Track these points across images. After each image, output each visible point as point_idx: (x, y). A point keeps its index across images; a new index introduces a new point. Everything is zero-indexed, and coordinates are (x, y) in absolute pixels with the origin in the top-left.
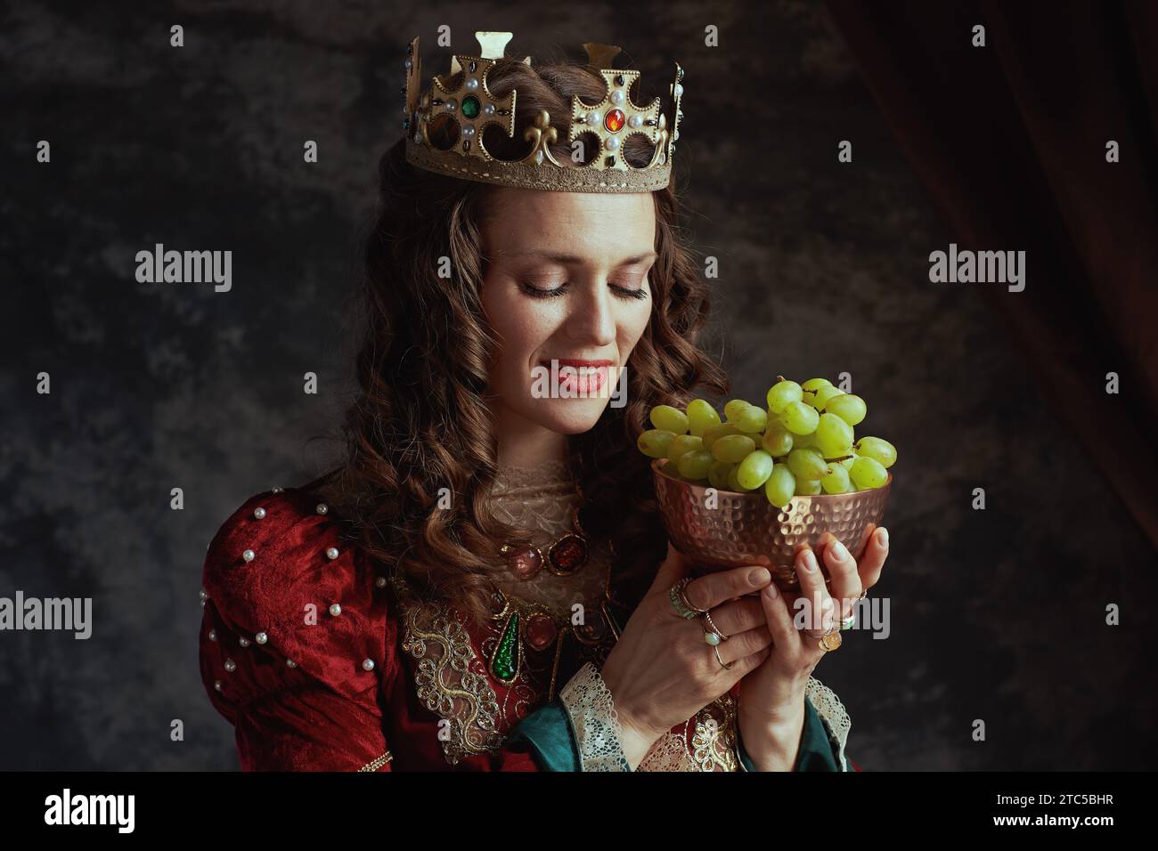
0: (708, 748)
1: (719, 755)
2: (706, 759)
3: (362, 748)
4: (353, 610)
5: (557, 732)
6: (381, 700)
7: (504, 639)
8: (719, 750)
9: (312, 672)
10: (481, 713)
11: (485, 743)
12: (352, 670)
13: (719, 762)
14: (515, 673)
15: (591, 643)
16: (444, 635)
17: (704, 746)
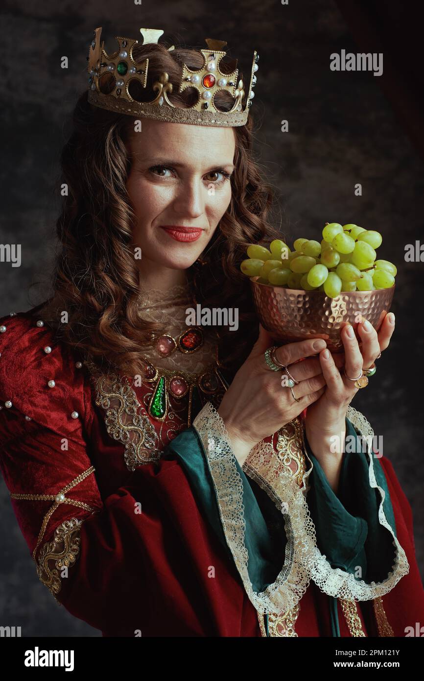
0: (286, 450)
1: (293, 454)
2: (286, 457)
3: (76, 465)
4: (62, 383)
5: (193, 445)
6: (85, 436)
7: (157, 393)
8: (293, 450)
9: (41, 422)
10: (146, 439)
11: (150, 457)
12: (65, 418)
13: (294, 458)
14: (164, 413)
15: (210, 393)
16: (120, 394)
17: (284, 449)
